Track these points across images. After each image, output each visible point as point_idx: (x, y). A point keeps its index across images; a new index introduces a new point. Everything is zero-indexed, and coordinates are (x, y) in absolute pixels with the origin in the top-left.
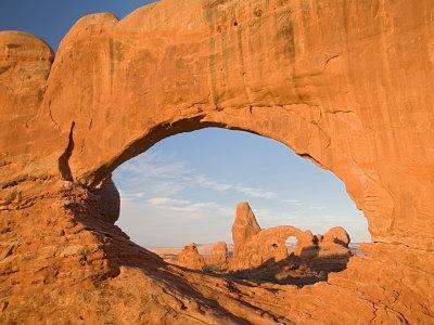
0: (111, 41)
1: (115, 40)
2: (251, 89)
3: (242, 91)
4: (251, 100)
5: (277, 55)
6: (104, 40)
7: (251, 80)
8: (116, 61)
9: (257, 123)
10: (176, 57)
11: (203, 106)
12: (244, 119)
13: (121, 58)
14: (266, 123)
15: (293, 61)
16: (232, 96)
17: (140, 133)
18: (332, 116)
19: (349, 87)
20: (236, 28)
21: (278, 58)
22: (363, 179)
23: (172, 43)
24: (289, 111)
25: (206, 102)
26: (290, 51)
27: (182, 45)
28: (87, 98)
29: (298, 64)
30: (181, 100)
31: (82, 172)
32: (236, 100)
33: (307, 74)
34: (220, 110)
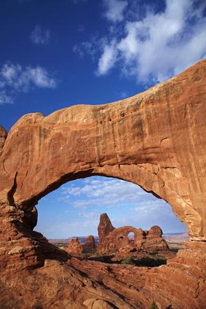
0: (40, 127)
1: (43, 127)
2: (120, 156)
3: (114, 156)
4: (119, 161)
5: (134, 137)
6: (36, 127)
7: (119, 150)
8: (43, 139)
9: (124, 174)
10: (77, 137)
11: (92, 165)
12: (116, 171)
13: (45, 137)
14: (128, 174)
15: (143, 140)
16: (108, 159)
17: (56, 179)
18: (164, 170)
19: (174, 154)
20: (110, 123)
21: (134, 139)
22: (184, 205)
23: (74, 129)
24: (141, 167)
25: (93, 162)
26: (141, 135)
27: (81, 131)
28: (25, 159)
29: (145, 141)
30: (79, 161)
31: (20, 201)
32: (111, 161)
33: (151, 148)
34: (102, 166)
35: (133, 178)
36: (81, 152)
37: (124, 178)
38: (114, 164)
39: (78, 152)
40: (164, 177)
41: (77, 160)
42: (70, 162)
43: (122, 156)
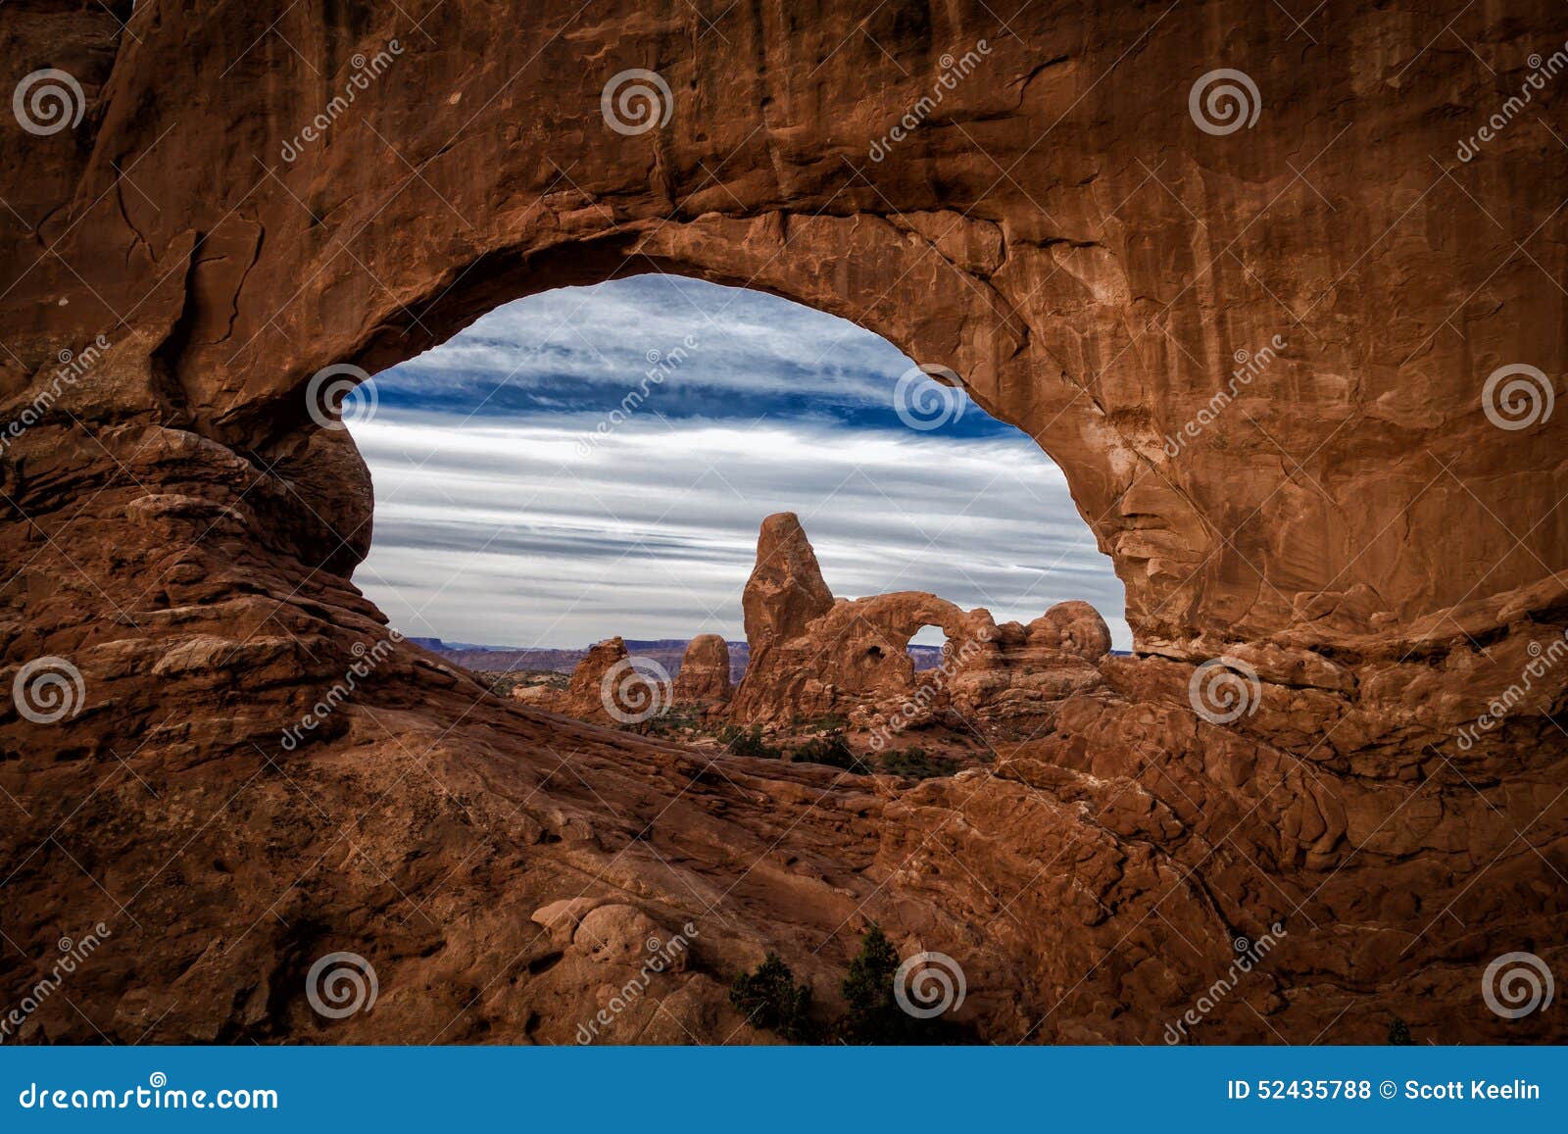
2: (788, 158)
3: (755, 157)
4: (785, 190)
9: (803, 267)
11: (631, 205)
12: (761, 252)
13: (360, 21)
14: (830, 270)
16: (725, 176)
17: (424, 283)
18: (1035, 257)
19: (1096, 165)
22: (1120, 462)
24: (903, 232)
25: (638, 189)
28: (245, 157)
30: (555, 181)
31: (228, 406)
32: (736, 189)
34: (685, 217)
35: (853, 294)
36: (568, 125)
37: (805, 289)
38: (753, 211)
39: (549, 125)
40: (1028, 298)
41: (542, 175)
42: (506, 184)
43: (801, 158)
